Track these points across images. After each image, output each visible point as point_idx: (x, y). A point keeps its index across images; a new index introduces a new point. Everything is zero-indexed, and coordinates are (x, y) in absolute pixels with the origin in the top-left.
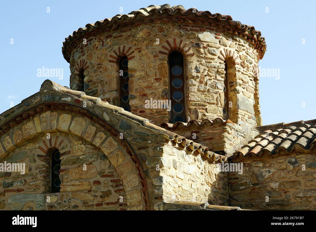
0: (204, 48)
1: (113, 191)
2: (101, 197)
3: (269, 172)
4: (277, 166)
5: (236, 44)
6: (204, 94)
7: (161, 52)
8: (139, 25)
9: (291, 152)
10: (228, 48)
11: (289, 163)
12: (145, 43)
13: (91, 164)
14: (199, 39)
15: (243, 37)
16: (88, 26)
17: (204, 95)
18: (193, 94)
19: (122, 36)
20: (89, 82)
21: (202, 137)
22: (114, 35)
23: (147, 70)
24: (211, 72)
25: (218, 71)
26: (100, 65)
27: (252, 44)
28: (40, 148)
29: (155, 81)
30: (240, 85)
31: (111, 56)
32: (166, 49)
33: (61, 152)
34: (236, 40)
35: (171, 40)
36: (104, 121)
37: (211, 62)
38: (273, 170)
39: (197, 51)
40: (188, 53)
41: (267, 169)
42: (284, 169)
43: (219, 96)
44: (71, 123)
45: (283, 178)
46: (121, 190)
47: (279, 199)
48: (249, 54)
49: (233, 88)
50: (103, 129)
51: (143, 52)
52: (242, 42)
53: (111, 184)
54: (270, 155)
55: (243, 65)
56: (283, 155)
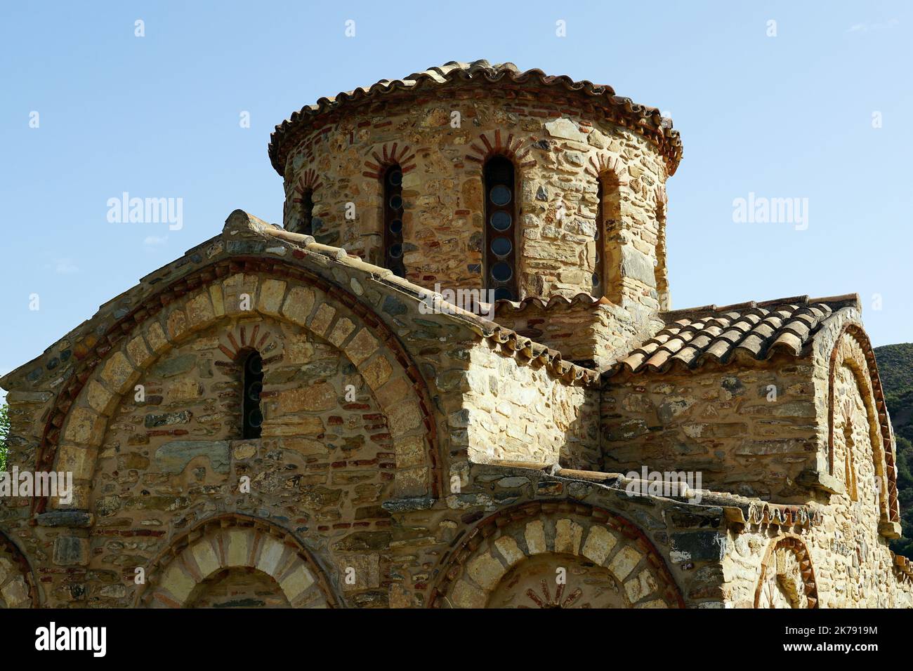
0: (557, 150)
1: (367, 438)
2: (344, 449)
3: (684, 404)
4: (699, 392)
5: (621, 144)
6: (556, 245)
7: (468, 158)
8: (425, 102)
9: (728, 366)
10: (605, 151)
11: (723, 386)
12: (438, 138)
13: (324, 381)
14: (547, 133)
15: (636, 130)
16: (323, 102)
17: (554, 247)
18: (532, 243)
19: (390, 123)
20: (322, 215)
21: (550, 331)
22: (375, 121)
23: (441, 193)
24: (569, 200)
25: (583, 199)
26: (344, 182)
27: (654, 145)
28: (221, 347)
29: (456, 216)
30: (628, 227)
31: (368, 164)
32: (481, 151)
33: (264, 357)
34: (622, 136)
35: (490, 134)
36: (352, 296)
37: (571, 180)
38: (690, 401)
39: (543, 156)
40: (523, 161)
41: (680, 399)
42: (713, 400)
43: (584, 248)
44: (284, 299)
45: (712, 416)
46: (384, 435)
47: (702, 459)
48: (647, 164)
49: (613, 234)
50: (349, 312)
51: (434, 157)
52: (634, 140)
53: (363, 422)
54: (686, 371)
55: (635, 187)
56: (713, 371)
